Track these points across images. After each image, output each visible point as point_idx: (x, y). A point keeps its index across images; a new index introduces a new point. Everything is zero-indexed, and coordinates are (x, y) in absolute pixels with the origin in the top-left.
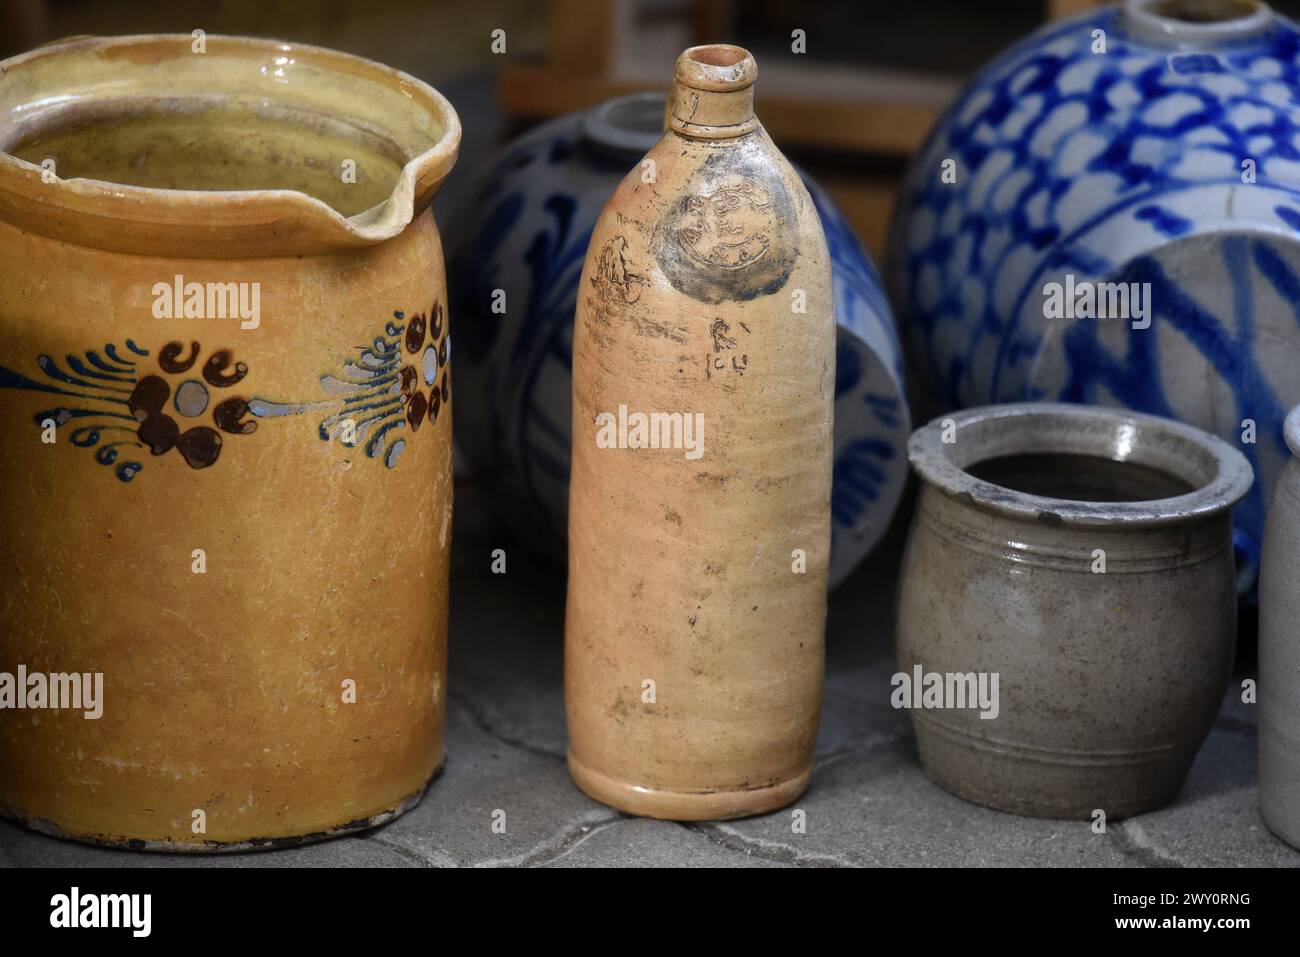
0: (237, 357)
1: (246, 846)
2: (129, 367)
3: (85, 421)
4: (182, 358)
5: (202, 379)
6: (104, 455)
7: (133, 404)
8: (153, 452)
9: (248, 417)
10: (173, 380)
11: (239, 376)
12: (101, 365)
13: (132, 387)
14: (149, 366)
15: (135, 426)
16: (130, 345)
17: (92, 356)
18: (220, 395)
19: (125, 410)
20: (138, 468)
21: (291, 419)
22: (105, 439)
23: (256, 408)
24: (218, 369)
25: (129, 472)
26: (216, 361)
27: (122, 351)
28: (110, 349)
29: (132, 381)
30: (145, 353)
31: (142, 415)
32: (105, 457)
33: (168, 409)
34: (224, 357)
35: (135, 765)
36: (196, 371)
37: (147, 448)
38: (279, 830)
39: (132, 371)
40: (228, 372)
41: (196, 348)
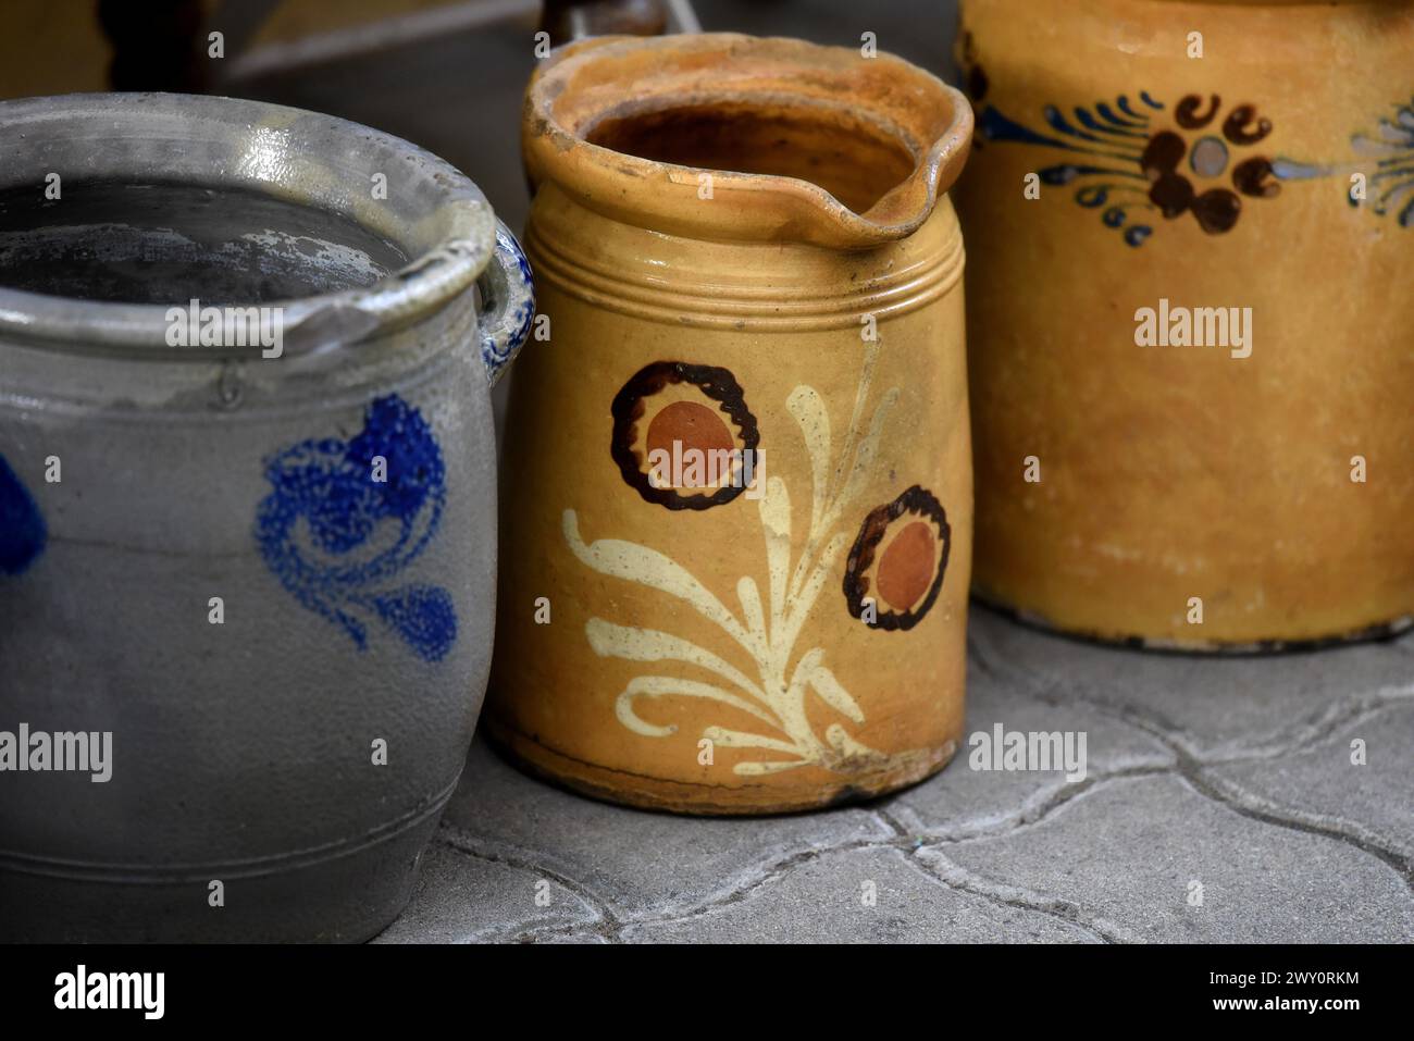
0: (1261, 112)
1: (1253, 648)
2: (1140, 122)
3: (1092, 180)
4: (1200, 112)
5: (1221, 136)
6: (1112, 217)
7: (1147, 161)
8: (1166, 215)
9: (1270, 179)
10: (1190, 137)
11: (1262, 133)
12: (1111, 118)
13: (1144, 143)
14: (1165, 120)
15: (1146, 186)
16: (1145, 97)
17: (1103, 109)
18: (1240, 154)
19: (1135, 168)
20: (1147, 231)
21: (1318, 182)
22: (1113, 199)
23: (1280, 169)
24: (1240, 125)
25: (1138, 236)
26: (1237, 117)
27: (1136, 104)
28: (1122, 102)
29: (1145, 136)
30: (1159, 106)
31: (1154, 174)
32: (1113, 220)
33: (1183, 169)
34: (1246, 113)
35: (1136, 555)
36: (1215, 128)
37: (1158, 211)
38: (1290, 631)
39: (1145, 126)
40: (1251, 129)
41: (1216, 102)
